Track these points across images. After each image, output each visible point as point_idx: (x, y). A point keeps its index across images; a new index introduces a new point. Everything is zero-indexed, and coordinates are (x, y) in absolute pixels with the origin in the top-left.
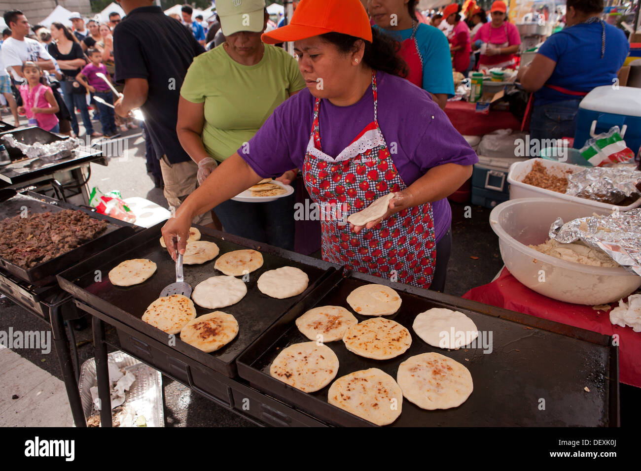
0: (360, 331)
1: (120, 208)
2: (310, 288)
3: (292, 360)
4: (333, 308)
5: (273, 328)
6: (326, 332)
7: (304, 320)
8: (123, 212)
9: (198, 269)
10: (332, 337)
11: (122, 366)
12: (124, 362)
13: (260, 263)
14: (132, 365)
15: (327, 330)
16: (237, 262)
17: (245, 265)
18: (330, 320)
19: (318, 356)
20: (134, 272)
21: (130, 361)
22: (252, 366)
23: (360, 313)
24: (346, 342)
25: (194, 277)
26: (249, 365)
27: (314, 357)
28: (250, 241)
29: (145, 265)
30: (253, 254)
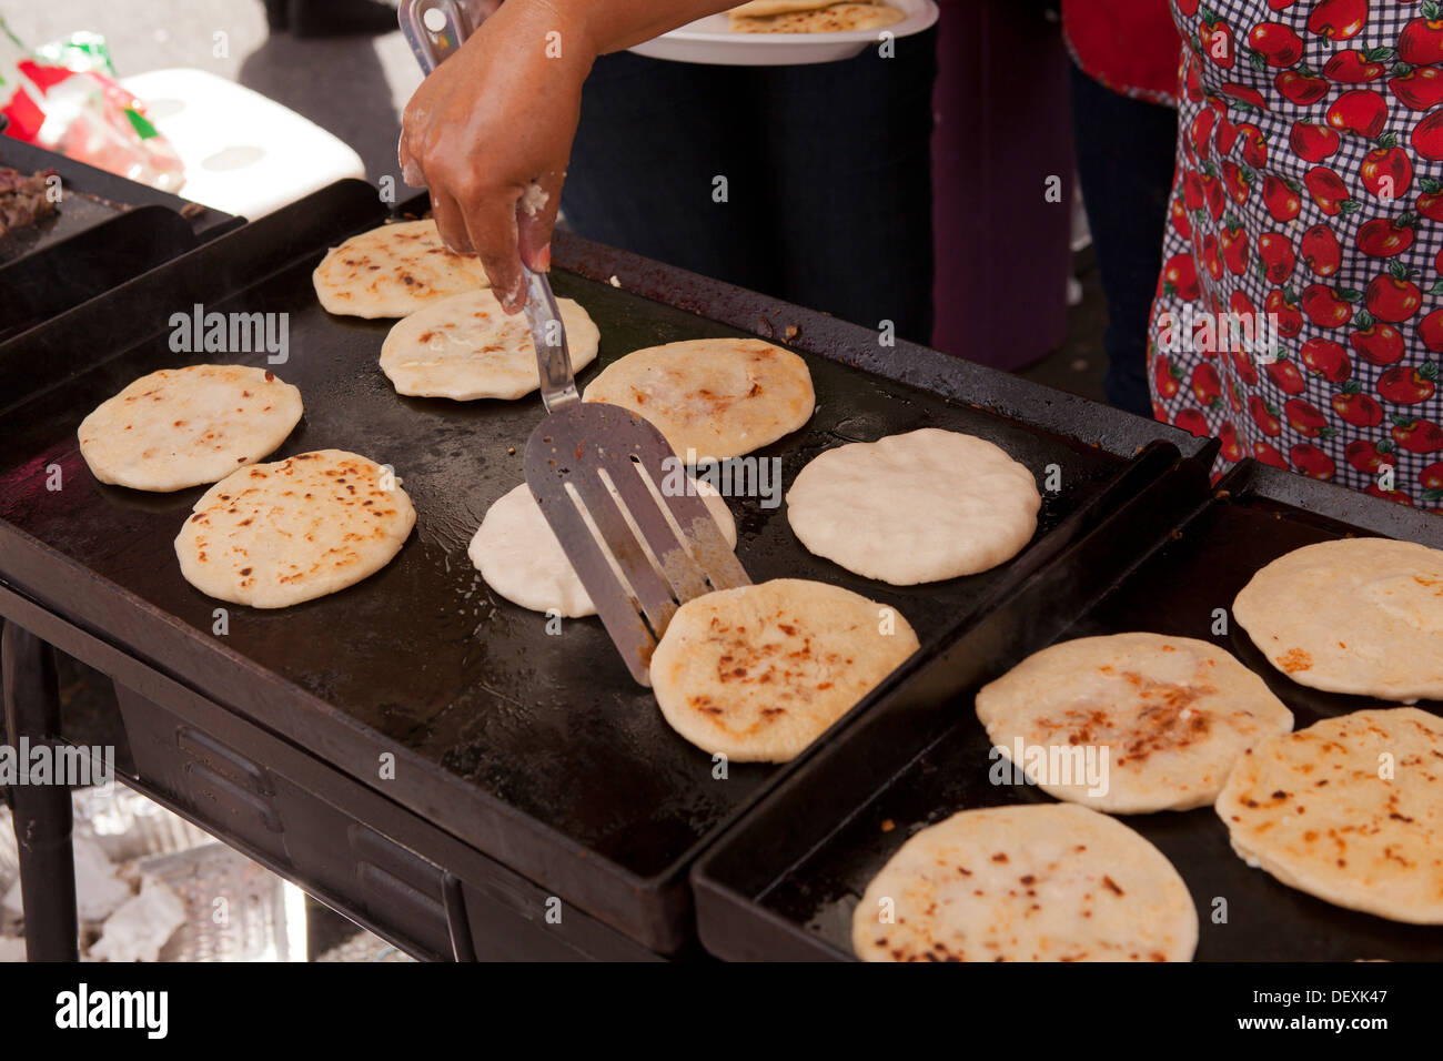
0: (1307, 769)
1: (108, 118)
2: (1047, 544)
3: (961, 889)
4: (1166, 648)
5: (869, 727)
6: (1133, 763)
7: (1019, 696)
8: (127, 140)
9: (497, 426)
10: (1160, 789)
11: (124, 853)
12: (135, 834)
13: (796, 405)
14: (168, 850)
15: (1137, 753)
16: (689, 397)
17: (726, 415)
18: (1151, 702)
19: (1090, 879)
20: (198, 428)
21: (163, 831)
22: (767, 903)
23: (1303, 677)
24: (1236, 819)
25: (481, 460)
26: (750, 896)
27: (1071, 881)
28: (745, 296)
29: (246, 395)
30: (765, 364)
